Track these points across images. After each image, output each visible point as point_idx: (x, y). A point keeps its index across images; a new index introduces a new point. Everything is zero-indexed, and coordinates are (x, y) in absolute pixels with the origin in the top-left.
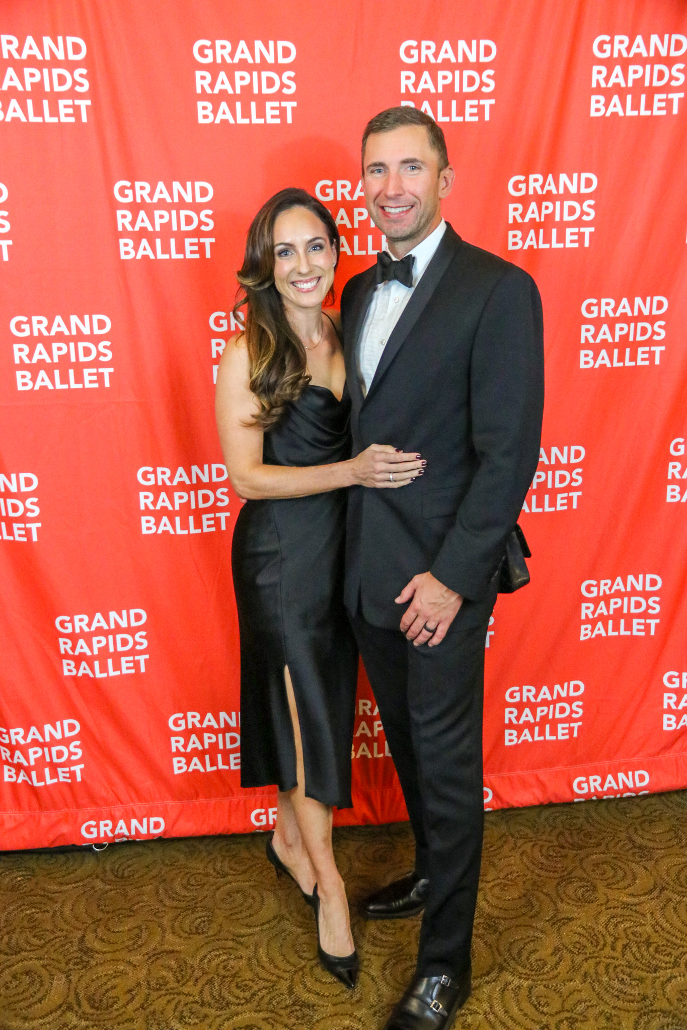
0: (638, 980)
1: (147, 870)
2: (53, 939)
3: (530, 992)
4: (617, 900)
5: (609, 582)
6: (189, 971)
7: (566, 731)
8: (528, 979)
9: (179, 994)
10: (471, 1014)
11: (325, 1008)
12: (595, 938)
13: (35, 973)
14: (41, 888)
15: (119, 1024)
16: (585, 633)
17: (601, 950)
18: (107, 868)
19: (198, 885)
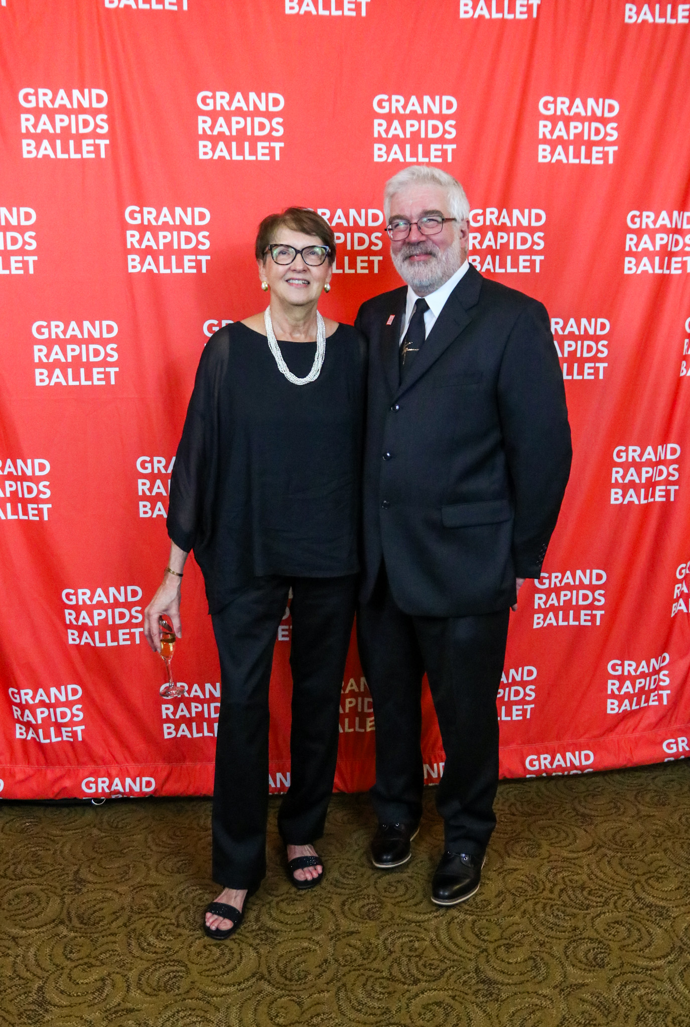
0: (572, 915)
1: (137, 823)
2: (51, 871)
3: (473, 925)
4: (559, 855)
5: (560, 575)
6: (168, 900)
7: (520, 712)
8: (472, 915)
9: (156, 917)
10: (418, 941)
11: (287, 933)
12: (536, 884)
13: (35, 895)
14: (45, 832)
15: (103, 937)
16: (538, 621)
17: (540, 893)
18: (104, 820)
19: (182, 836)
